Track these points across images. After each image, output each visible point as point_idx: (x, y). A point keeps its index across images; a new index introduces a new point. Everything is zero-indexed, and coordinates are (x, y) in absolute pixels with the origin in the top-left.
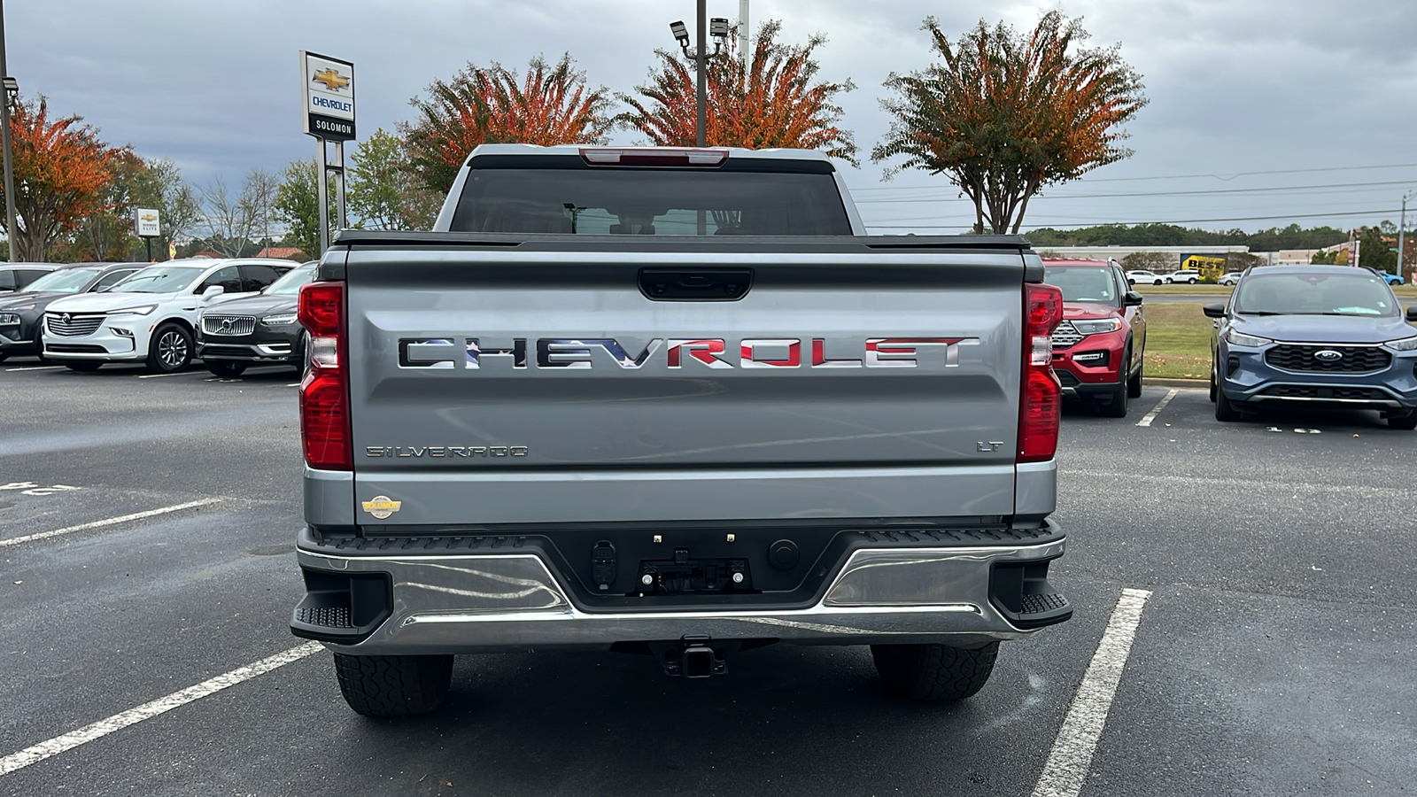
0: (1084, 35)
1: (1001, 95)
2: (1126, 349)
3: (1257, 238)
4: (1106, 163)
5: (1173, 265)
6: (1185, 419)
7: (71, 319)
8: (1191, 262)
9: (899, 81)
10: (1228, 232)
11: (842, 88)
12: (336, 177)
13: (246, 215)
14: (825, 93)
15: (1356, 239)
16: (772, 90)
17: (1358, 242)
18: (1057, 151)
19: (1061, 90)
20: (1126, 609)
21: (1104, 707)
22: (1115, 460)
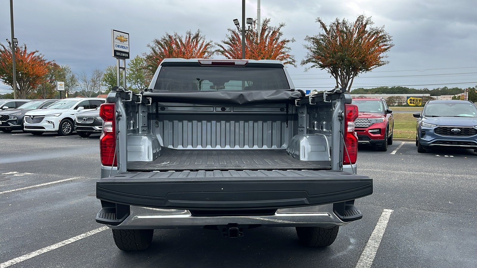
0: (372, 23)
1: (344, 43)
2: (387, 128)
3: (433, 91)
4: (380, 66)
5: (404, 100)
6: (407, 152)
7: (33, 118)
8: (410, 99)
9: (310, 39)
10: (423, 89)
11: (291, 41)
12: (123, 71)
13: (93, 84)
14: (285, 43)
15: (467, 92)
16: (267, 42)
17: (467, 93)
18: (364, 62)
19: (364, 41)
20: (384, 216)
21: (375, 249)
22: (383, 166)
